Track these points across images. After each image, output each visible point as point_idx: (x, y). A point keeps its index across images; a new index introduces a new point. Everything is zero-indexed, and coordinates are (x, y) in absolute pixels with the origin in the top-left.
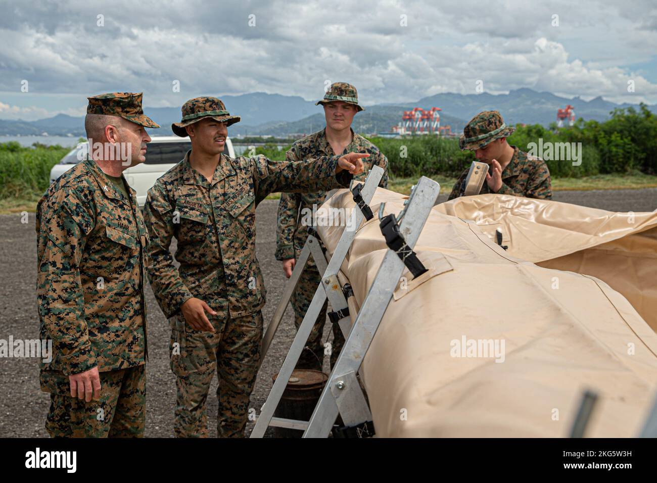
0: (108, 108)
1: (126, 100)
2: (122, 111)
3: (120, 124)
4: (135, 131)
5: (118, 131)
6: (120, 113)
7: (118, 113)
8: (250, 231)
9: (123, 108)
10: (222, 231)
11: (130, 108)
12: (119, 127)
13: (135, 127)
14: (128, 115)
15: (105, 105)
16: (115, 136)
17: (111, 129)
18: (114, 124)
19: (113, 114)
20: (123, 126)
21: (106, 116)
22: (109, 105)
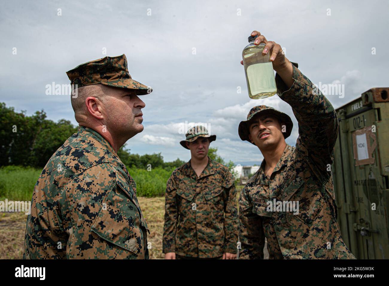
0: (85, 77)
1: (103, 64)
2: (101, 78)
3: (102, 93)
4: (122, 97)
5: (101, 101)
6: (100, 80)
7: (97, 80)
8: (306, 216)
9: (102, 74)
10: (278, 222)
11: (111, 73)
12: (102, 96)
13: (120, 92)
14: (109, 81)
15: (82, 76)
16: (99, 108)
17: (93, 101)
18: (95, 95)
19: (92, 83)
20: (107, 94)
21: (86, 87)
22: (86, 74)
